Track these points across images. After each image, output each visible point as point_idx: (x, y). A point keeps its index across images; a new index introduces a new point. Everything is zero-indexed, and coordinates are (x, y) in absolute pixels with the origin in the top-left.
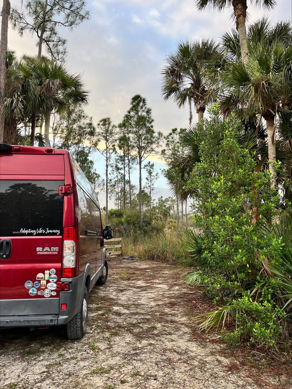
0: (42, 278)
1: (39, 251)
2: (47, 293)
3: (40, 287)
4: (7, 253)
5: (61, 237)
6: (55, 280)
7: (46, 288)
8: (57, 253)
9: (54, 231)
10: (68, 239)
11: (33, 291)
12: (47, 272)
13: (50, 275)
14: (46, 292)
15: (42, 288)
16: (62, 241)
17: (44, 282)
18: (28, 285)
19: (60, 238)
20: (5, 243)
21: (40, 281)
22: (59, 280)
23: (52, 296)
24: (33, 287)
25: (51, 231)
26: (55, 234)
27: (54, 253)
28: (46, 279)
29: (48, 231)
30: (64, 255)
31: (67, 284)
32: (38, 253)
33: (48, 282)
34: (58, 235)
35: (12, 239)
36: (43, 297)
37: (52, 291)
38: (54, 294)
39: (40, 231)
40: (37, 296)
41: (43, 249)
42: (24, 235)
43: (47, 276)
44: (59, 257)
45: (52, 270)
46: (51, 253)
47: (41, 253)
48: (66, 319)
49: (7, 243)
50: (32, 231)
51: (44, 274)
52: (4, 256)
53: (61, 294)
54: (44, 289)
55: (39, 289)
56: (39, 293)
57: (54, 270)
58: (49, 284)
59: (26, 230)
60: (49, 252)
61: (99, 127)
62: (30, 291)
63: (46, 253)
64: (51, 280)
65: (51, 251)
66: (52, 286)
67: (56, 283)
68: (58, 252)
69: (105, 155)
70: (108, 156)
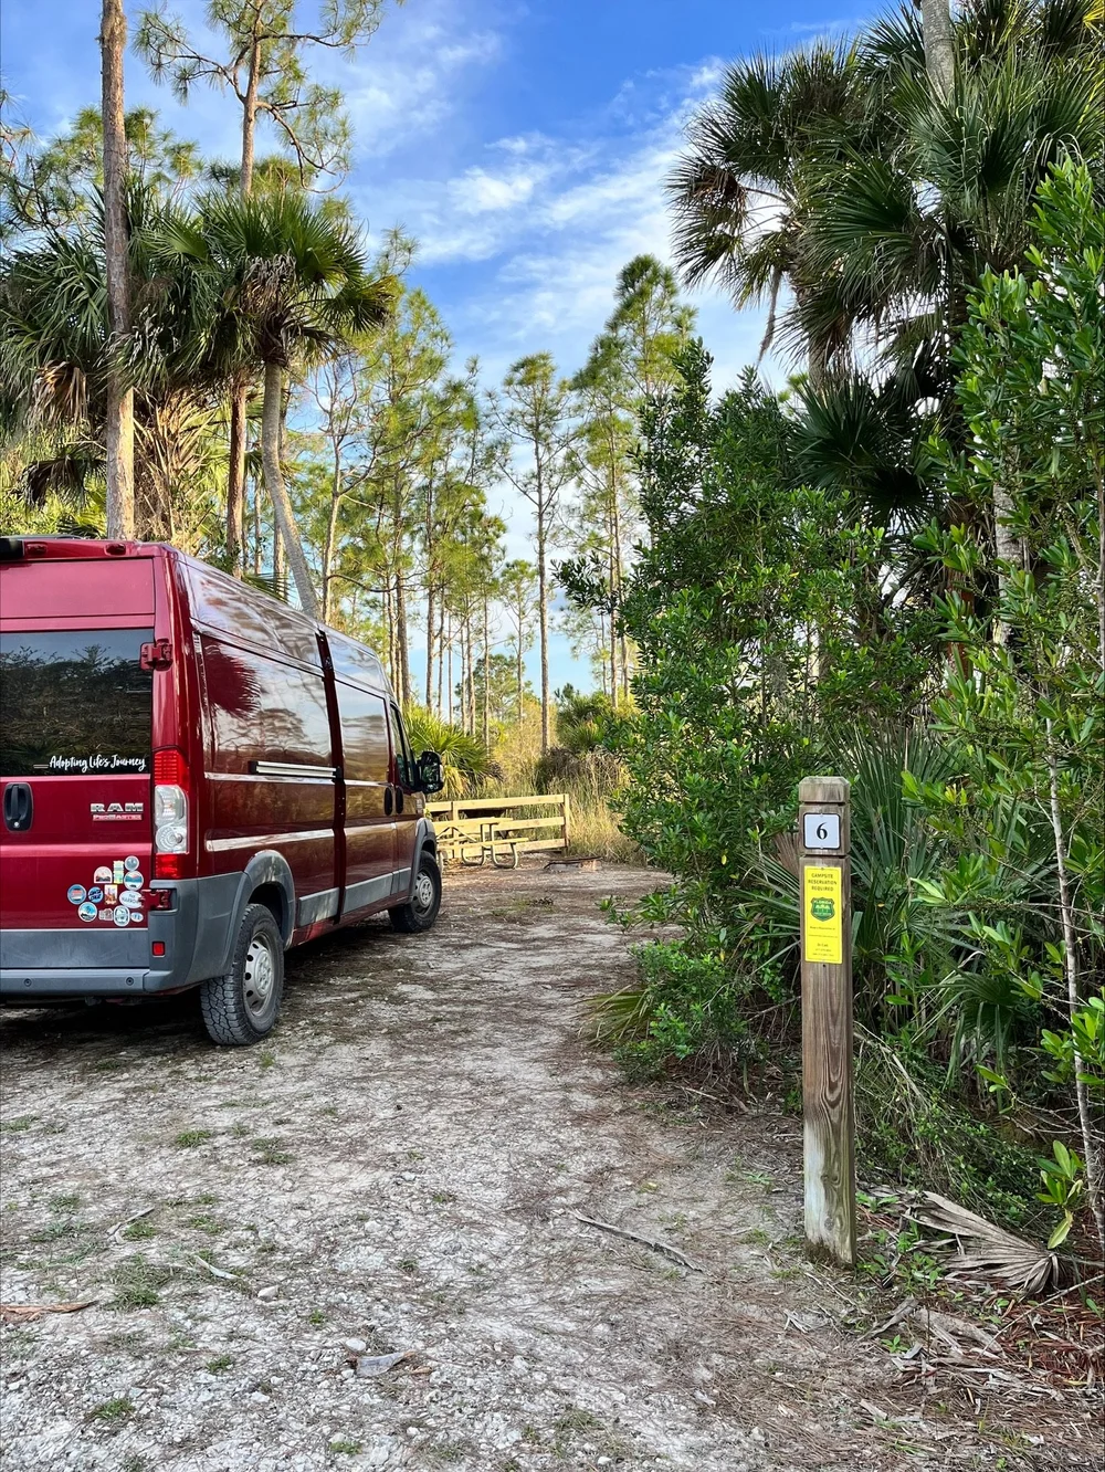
0: (108, 879)
1: (97, 813)
2: (121, 916)
3: (103, 900)
4: (23, 817)
5: (147, 777)
6: (139, 885)
7: (119, 904)
8: (139, 817)
9: (132, 762)
10: (167, 781)
11: (88, 909)
12: (118, 864)
13: (126, 871)
14: (119, 913)
15: (108, 902)
16: (151, 785)
17: (111, 889)
18: (76, 894)
19: (146, 781)
20: (15, 793)
21: (102, 887)
22: (146, 885)
23: (132, 924)
24: (87, 900)
25: (124, 762)
26: (133, 770)
27: (134, 817)
28: (118, 881)
29: (118, 763)
30: (158, 821)
31: (162, 894)
32: (95, 817)
33: (122, 888)
34: (143, 772)
35: (31, 783)
36: (112, 924)
37: (132, 910)
38: (138, 918)
39: (98, 763)
40: (97, 923)
41: (106, 808)
42: (60, 772)
43: (119, 874)
44: (145, 829)
45: (129, 859)
46: (124, 817)
47: (101, 818)
48: (165, 978)
49: (21, 792)
50: (78, 763)
51: (112, 870)
52: (17, 824)
53: (151, 918)
54: (113, 907)
55: (101, 906)
56: (103, 916)
57: (137, 862)
58: (125, 895)
59: (63, 759)
60: (121, 814)
61: (511, 390)
62: (82, 911)
63: (112, 817)
64: (128, 884)
65: (124, 813)
66: (132, 899)
67: (139, 891)
68: (143, 815)
69: (535, 496)
70: (544, 499)
